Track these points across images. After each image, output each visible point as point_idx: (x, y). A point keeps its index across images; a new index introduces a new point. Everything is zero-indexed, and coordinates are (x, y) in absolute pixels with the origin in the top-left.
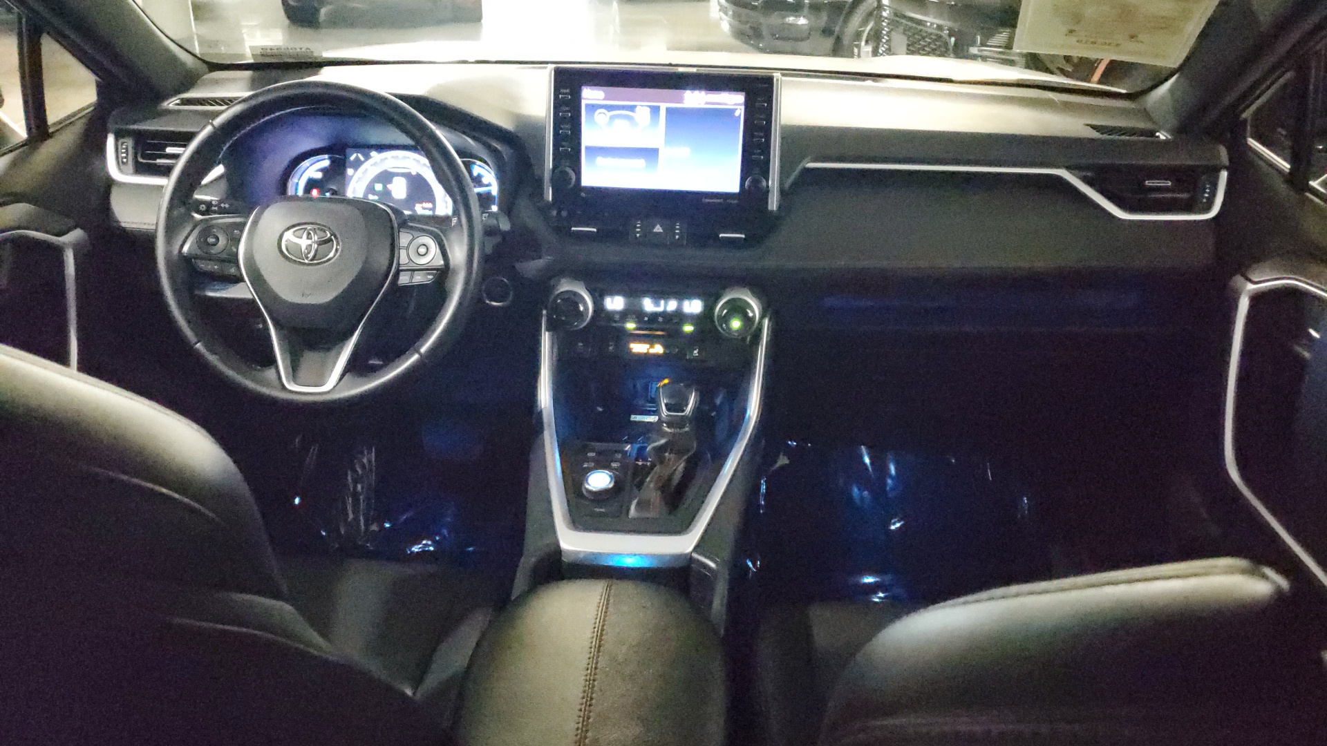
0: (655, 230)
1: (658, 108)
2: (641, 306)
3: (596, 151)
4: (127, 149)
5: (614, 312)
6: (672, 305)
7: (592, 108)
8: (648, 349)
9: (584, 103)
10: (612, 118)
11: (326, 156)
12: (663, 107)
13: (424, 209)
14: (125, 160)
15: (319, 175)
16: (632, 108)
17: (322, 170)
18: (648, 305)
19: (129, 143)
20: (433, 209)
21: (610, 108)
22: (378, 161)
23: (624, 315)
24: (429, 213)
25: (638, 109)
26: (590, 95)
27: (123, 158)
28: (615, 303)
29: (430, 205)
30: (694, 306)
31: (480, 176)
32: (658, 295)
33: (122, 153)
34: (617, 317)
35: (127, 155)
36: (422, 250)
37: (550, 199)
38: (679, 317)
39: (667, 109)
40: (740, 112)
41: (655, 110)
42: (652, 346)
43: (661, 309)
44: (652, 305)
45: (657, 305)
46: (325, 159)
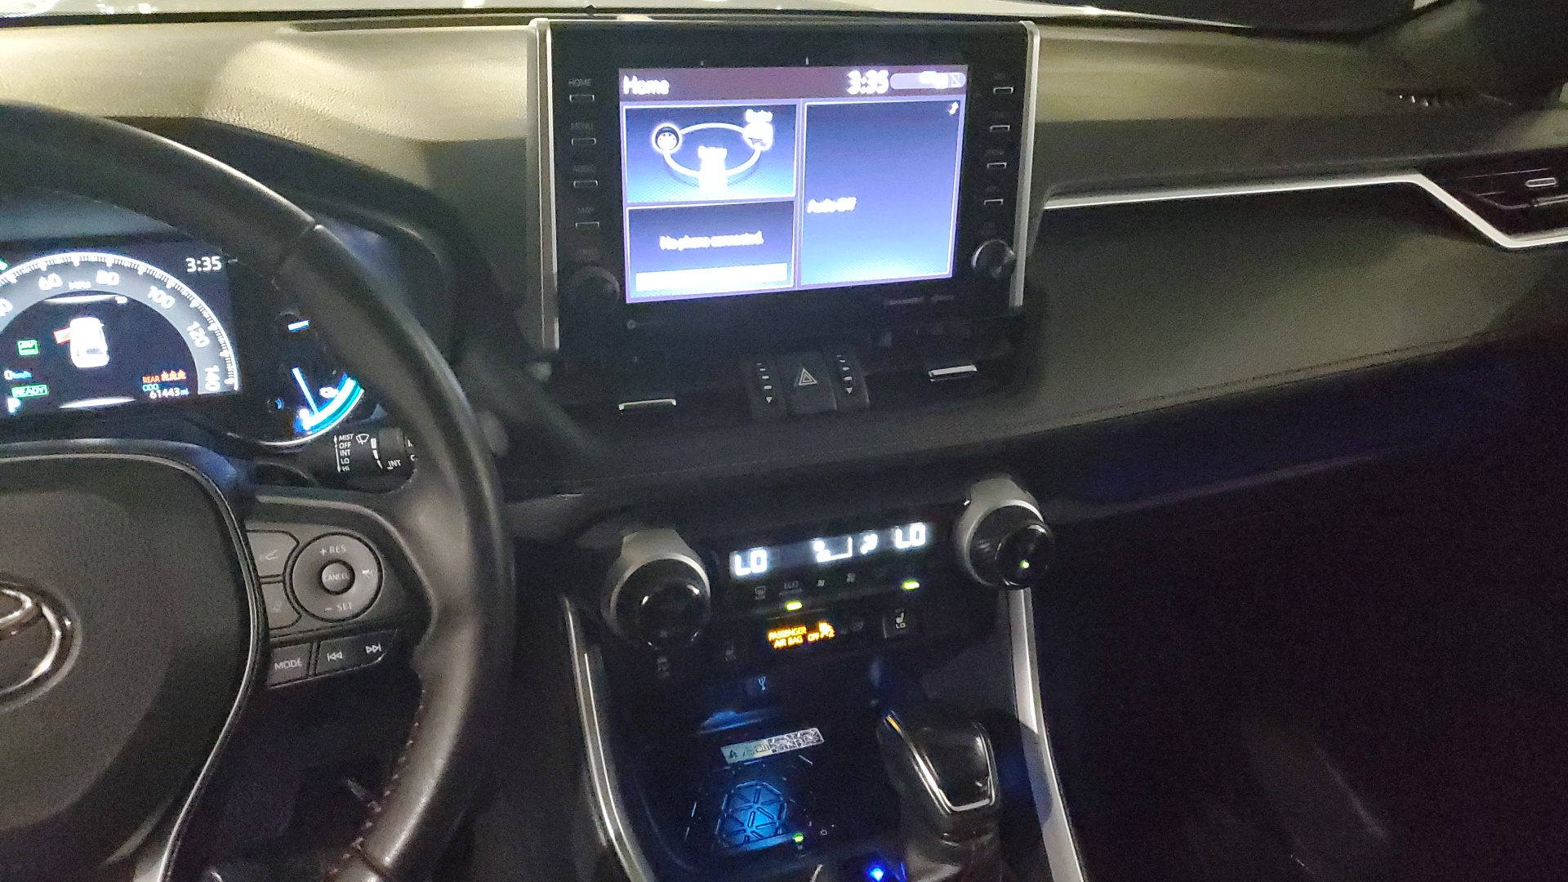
1: (791, 110)
2: (809, 554)
5: (751, 582)
6: (870, 542)
7: (645, 119)
8: (804, 637)
9: (624, 107)
10: (692, 141)
12: (803, 105)
13: (164, 385)
16: (736, 116)
18: (822, 552)
20: (191, 382)
21: (684, 117)
23: (774, 584)
24: (180, 393)
25: (749, 115)
26: (635, 88)
28: (753, 563)
29: (180, 376)
30: (913, 536)
32: (835, 531)
34: (761, 593)
36: (332, 576)
37: (557, 345)
38: (889, 563)
39: (809, 108)
40: (957, 107)
41: (783, 117)
42: (812, 628)
43: (849, 554)
44: (828, 552)
45: (838, 547)
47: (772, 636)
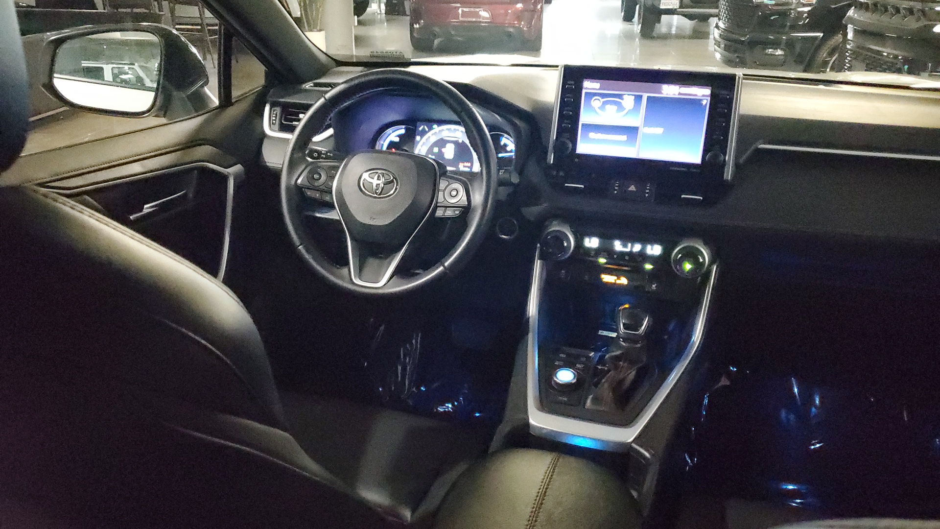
0: (630, 189)
1: (641, 97)
2: (612, 246)
3: (589, 127)
4: (276, 114)
5: (589, 249)
6: (637, 248)
7: (590, 95)
8: (615, 280)
9: (584, 91)
10: (605, 103)
11: (404, 127)
12: (645, 96)
13: (464, 167)
14: (274, 122)
15: (397, 140)
16: (620, 96)
17: (399, 136)
18: (618, 246)
19: (278, 110)
20: (471, 167)
21: (603, 96)
22: (437, 132)
23: (598, 252)
24: (467, 170)
25: (625, 97)
26: (589, 85)
27: (273, 120)
28: (592, 243)
29: (469, 164)
30: (655, 250)
31: (505, 145)
32: (625, 240)
33: (273, 117)
34: (593, 253)
35: (276, 118)
36: (454, 193)
37: (552, 162)
38: (643, 257)
39: (648, 96)
40: (706, 102)
41: (638, 99)
42: (618, 278)
43: (628, 250)
44: (621, 246)
45: (625, 246)
46: (402, 129)
47: (603, 276)
